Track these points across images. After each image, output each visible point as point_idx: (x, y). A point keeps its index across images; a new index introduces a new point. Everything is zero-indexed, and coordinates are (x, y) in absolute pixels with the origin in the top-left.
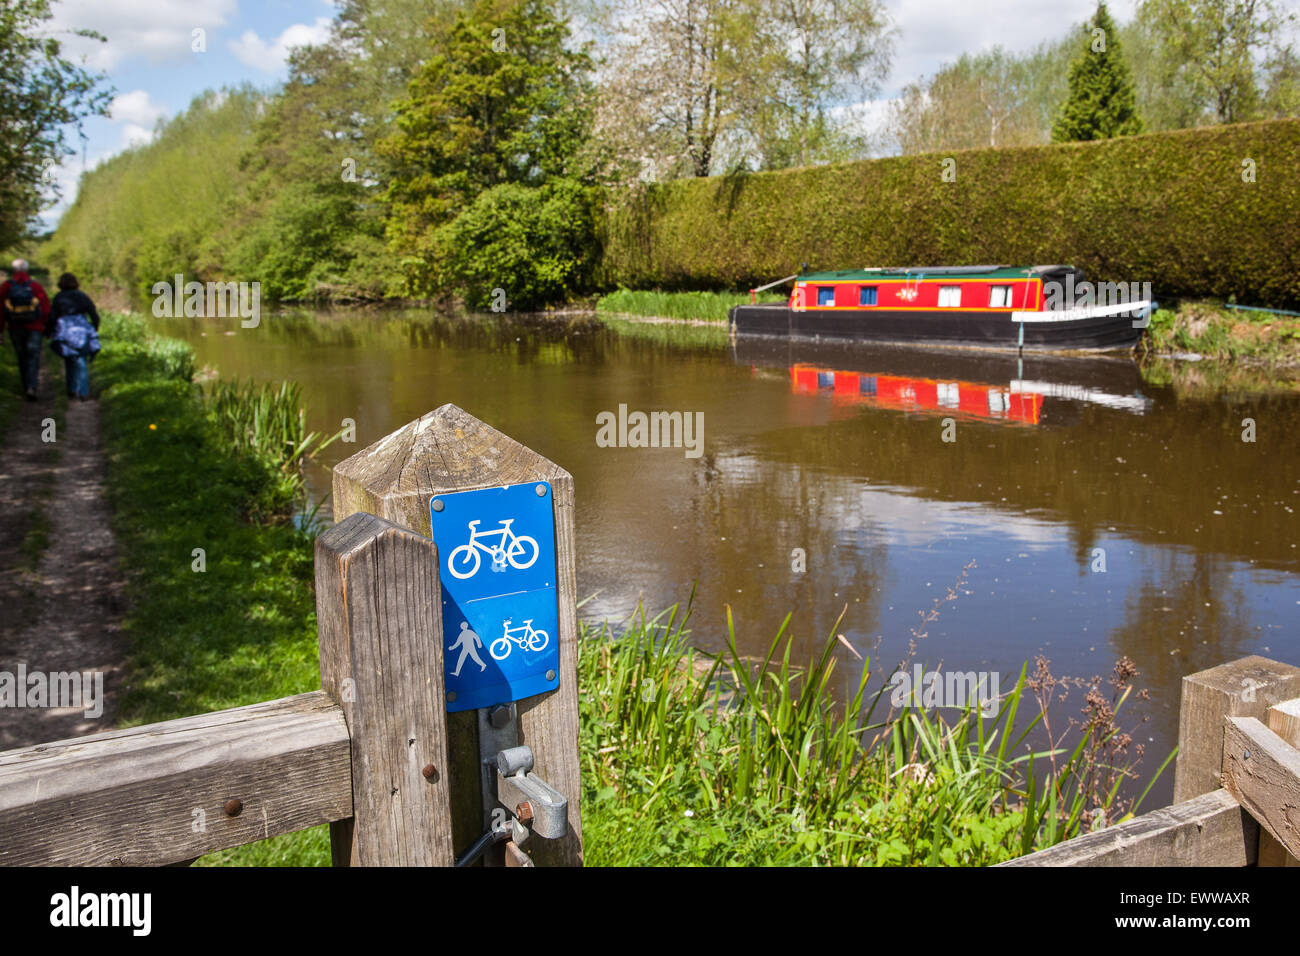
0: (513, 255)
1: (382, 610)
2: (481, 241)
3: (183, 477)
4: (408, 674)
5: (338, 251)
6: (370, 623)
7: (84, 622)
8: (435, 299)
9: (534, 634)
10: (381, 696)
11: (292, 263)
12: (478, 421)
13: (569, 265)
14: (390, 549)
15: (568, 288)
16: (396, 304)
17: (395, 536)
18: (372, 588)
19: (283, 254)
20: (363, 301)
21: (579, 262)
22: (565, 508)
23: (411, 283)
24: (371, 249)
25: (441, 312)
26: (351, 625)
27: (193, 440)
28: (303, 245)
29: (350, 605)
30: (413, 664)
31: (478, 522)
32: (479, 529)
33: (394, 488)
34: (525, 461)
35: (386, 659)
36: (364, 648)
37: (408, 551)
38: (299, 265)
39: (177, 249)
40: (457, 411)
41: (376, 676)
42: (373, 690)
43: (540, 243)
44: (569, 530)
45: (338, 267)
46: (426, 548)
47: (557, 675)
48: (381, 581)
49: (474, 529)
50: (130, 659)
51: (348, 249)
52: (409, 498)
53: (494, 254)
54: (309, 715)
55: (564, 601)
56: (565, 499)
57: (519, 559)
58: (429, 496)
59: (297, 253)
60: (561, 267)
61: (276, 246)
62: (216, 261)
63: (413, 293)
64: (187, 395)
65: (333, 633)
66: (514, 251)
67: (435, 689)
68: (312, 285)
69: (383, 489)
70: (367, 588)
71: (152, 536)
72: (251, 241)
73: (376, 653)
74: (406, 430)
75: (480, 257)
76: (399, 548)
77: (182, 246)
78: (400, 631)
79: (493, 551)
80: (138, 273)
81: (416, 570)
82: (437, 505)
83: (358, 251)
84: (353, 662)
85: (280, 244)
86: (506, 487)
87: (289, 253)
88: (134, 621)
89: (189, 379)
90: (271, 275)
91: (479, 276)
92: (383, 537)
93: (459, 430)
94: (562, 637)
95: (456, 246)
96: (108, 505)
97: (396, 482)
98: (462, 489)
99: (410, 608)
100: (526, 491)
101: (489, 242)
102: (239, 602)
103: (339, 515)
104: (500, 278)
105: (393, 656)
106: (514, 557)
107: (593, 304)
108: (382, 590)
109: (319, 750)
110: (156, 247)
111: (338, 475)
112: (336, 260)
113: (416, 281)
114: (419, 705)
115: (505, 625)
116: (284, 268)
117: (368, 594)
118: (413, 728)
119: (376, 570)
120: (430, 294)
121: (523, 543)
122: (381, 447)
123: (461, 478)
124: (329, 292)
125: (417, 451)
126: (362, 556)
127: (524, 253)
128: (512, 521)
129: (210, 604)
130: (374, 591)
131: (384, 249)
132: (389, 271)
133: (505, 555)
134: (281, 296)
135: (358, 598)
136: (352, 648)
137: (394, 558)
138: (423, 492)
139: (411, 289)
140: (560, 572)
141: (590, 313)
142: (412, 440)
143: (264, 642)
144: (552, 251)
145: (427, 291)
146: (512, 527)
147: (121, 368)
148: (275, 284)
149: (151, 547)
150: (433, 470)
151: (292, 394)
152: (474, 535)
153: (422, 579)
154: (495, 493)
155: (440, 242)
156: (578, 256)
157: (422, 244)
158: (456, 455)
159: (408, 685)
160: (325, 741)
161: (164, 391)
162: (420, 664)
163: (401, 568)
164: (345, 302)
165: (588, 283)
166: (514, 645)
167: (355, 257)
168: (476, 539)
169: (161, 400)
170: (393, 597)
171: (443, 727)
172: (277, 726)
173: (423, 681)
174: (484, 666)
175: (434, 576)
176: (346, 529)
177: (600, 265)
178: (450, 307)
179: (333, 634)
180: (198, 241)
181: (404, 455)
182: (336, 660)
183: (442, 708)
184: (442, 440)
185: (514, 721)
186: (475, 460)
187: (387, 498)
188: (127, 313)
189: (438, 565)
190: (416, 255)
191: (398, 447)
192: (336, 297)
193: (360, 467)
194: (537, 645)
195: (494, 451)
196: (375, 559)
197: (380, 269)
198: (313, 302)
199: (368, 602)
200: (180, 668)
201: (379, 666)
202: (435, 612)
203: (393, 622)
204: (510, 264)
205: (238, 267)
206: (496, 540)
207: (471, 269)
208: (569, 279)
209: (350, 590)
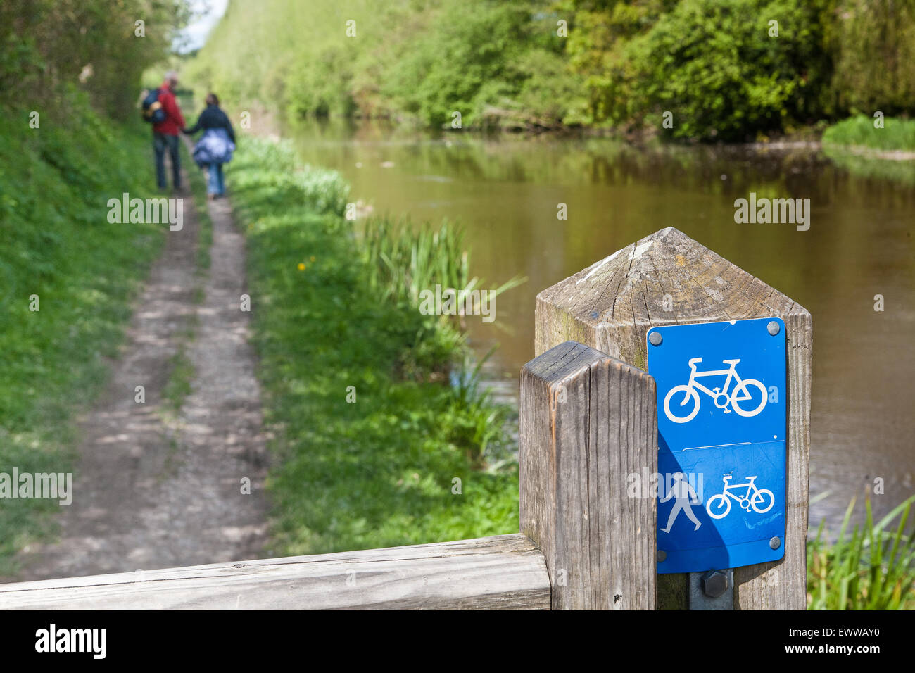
0: (720, 74)
1: (592, 447)
2: (682, 57)
3: (333, 324)
4: (616, 521)
5: (511, 70)
6: (578, 460)
7: (226, 477)
8: (622, 128)
9: (758, 493)
10: (586, 543)
11: (457, 84)
12: (702, 248)
13: (789, 86)
14: (603, 381)
15: (788, 115)
16: (576, 131)
17: (610, 367)
18: (582, 422)
19: (447, 73)
20: (537, 129)
21: (803, 82)
22: (800, 350)
23: (595, 107)
24: (550, 67)
25: (630, 143)
26: (558, 461)
27: (344, 283)
28: (470, 62)
29: (558, 439)
30: (623, 510)
31: (699, 360)
32: (700, 367)
33: (607, 316)
34: (755, 294)
35: (593, 503)
36: (570, 487)
37: (624, 384)
38: (465, 86)
39: (330, 67)
40: (679, 235)
41: (582, 519)
42: (578, 534)
43: (754, 60)
44: (803, 376)
45: (510, 88)
46: (643, 382)
47: (782, 544)
48: (592, 415)
49: (694, 368)
50: (273, 522)
51: (522, 68)
52: (624, 329)
53: (696, 72)
54: (508, 556)
55: (794, 458)
56: (800, 342)
57: (744, 405)
58: (646, 327)
59: (464, 72)
60: (779, 88)
61: (440, 64)
62: (373, 81)
63: (596, 120)
64: (339, 233)
65: (537, 469)
66: (722, 68)
67: (645, 541)
68: (481, 109)
69: (595, 316)
70: (577, 422)
71: (300, 388)
72: (412, 58)
73: (584, 494)
74: (620, 255)
75: (679, 76)
76: (615, 380)
77: (336, 63)
78: (610, 473)
79: (714, 395)
80: (288, 94)
81: (631, 406)
82: (655, 338)
83: (534, 70)
84: (559, 502)
85: (445, 62)
86: (733, 322)
87: (454, 73)
88: (278, 480)
89: (341, 214)
90: (433, 98)
91: (677, 100)
92: (597, 368)
93: (680, 256)
94: (790, 500)
95: (650, 62)
96: (254, 351)
97: (610, 310)
98: (683, 321)
99: (623, 448)
100: (755, 327)
101: (691, 58)
102: (391, 467)
103: (540, 348)
104: (702, 102)
105: (601, 500)
106: (739, 403)
107: (819, 134)
108: (593, 425)
109: (518, 595)
110: (307, 65)
111: (542, 303)
112: (508, 80)
113: (601, 106)
114: (627, 558)
115: (725, 479)
116: (449, 89)
117: (578, 428)
118: (620, 582)
119: (588, 402)
120: (617, 121)
121: (750, 387)
122: (591, 273)
123: (682, 309)
124: (498, 118)
125: (634, 278)
126: (572, 387)
127: (735, 72)
128: (738, 361)
129: (360, 467)
130: (586, 426)
131: (564, 67)
132: (568, 94)
133: (729, 400)
134: (444, 122)
135: (567, 431)
136: (559, 486)
137: (609, 391)
138: (639, 323)
139: (595, 114)
140: (791, 424)
141: (814, 146)
142: (627, 266)
143: (417, 514)
144: (768, 69)
145: (613, 118)
146: (737, 368)
147: (269, 201)
148: (438, 108)
149: (297, 399)
150: (651, 299)
151: (454, 233)
152: (694, 374)
153: (638, 416)
154: (720, 328)
155: (632, 59)
156: (802, 74)
157: (609, 60)
158: (677, 284)
159: (616, 533)
160: (524, 587)
161: (314, 227)
162: (630, 511)
163: (614, 403)
164: (517, 130)
165: (812, 108)
166: (734, 503)
167: (530, 76)
168: (697, 379)
169: (312, 237)
170: (605, 434)
171: (652, 585)
172: (474, 565)
173: (632, 533)
174: (698, 524)
175: (651, 414)
176: (556, 358)
177: (829, 84)
178: (640, 137)
179: (537, 471)
180: (354, 58)
181: (619, 281)
182: (539, 499)
183: (652, 563)
184: (661, 267)
185: (730, 591)
186: (699, 290)
187: (600, 326)
188: (274, 139)
189: (656, 402)
190: (602, 74)
191: (611, 273)
192: (506, 124)
193: (568, 295)
194: (760, 506)
195: (720, 281)
196: (588, 390)
197: (559, 90)
198: (480, 130)
199: (578, 436)
200: (326, 535)
201: (586, 509)
202: (650, 456)
203: (603, 461)
204: (717, 85)
205: (397, 88)
206: (719, 382)
207: (667, 90)
208: (789, 103)
209: (559, 422)
